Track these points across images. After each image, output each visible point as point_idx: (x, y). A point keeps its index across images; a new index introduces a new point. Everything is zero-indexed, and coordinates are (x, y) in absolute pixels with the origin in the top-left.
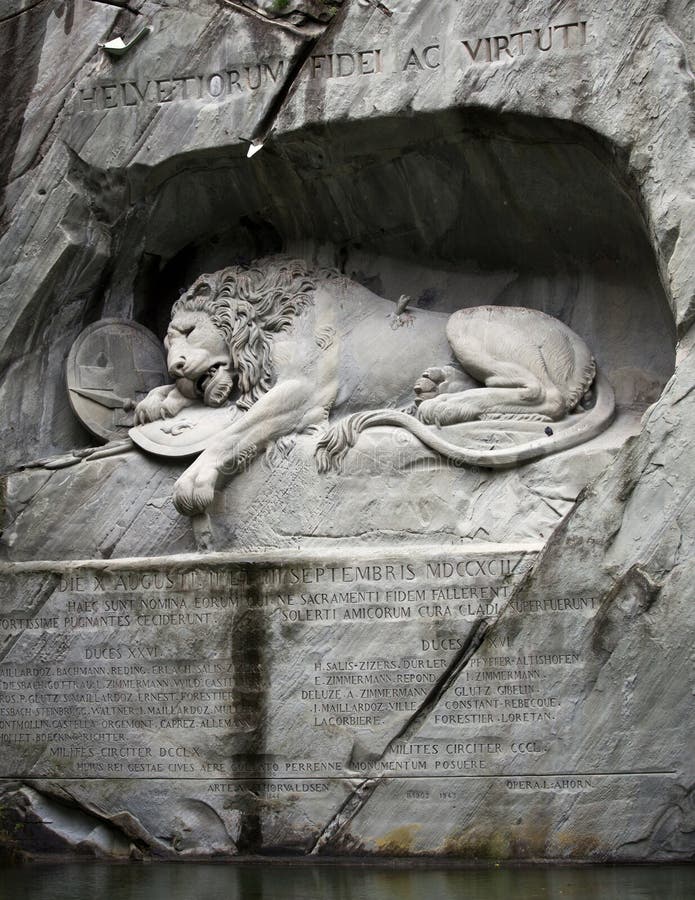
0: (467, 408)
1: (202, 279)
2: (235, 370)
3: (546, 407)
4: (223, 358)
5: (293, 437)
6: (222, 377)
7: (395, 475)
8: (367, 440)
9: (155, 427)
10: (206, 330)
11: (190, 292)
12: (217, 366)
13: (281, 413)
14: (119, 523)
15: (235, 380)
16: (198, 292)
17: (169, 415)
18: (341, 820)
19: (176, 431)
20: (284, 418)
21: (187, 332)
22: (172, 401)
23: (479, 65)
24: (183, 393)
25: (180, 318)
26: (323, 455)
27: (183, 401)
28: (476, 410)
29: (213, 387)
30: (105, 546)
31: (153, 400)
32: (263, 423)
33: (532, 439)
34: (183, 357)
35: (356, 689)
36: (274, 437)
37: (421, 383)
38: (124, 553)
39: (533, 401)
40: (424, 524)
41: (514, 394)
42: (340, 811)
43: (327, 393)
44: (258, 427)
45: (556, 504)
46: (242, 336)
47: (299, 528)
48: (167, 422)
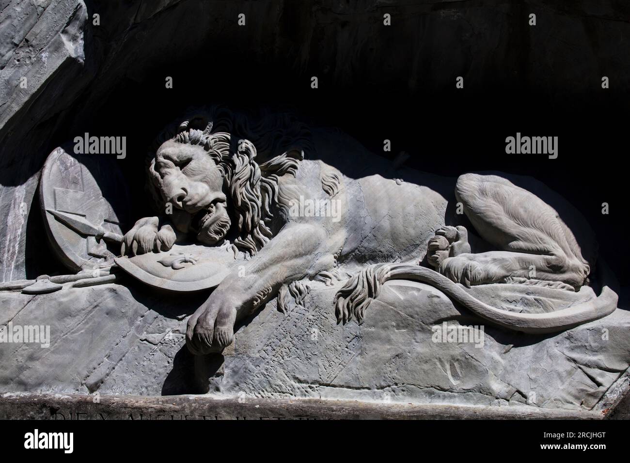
3: (568, 275)
4: (221, 194)
5: (306, 282)
6: (221, 214)
7: (423, 330)
8: (391, 291)
9: (150, 259)
12: (216, 201)
13: (296, 256)
14: (109, 357)
15: (234, 217)
19: (177, 264)
20: (299, 262)
21: (182, 164)
26: (342, 303)
29: (213, 223)
30: (92, 380)
32: (279, 265)
34: (184, 189)
36: (288, 281)
40: (454, 382)
43: (339, 240)
44: (275, 269)
45: (593, 372)
47: (315, 377)
48: (162, 255)
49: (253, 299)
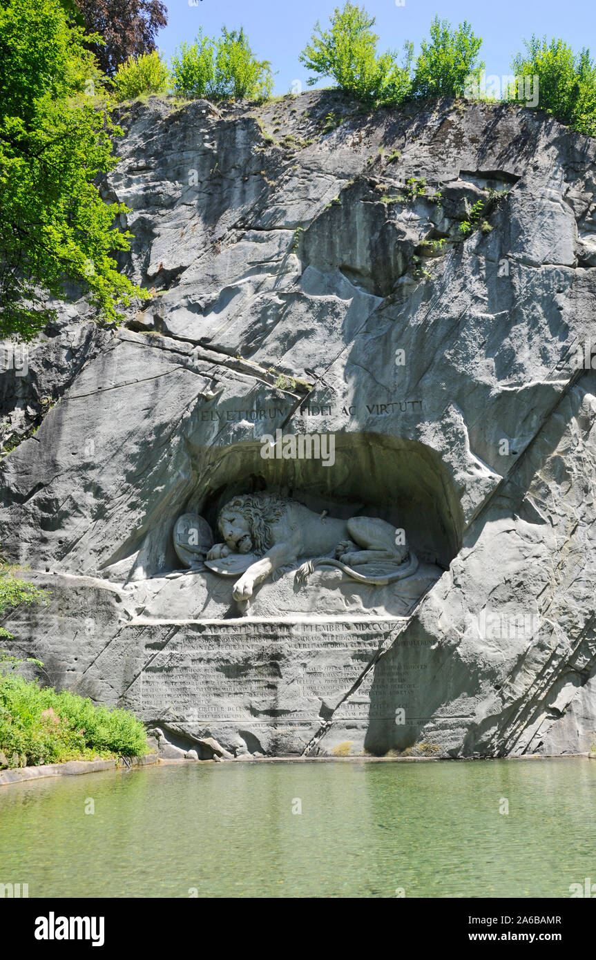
0: (362, 559)
1: (236, 498)
2: (253, 539)
3: (395, 559)
4: (248, 533)
6: (248, 541)
10: (241, 522)
11: (232, 503)
12: (245, 536)
15: (253, 542)
16: (235, 505)
17: (225, 557)
18: (316, 740)
21: (231, 521)
22: (225, 550)
23: (374, 416)
24: (229, 547)
25: (226, 515)
26: (300, 576)
27: (230, 551)
28: (366, 560)
29: (245, 545)
30: (195, 613)
31: (217, 549)
33: (390, 573)
34: (232, 532)
35: (322, 679)
37: (340, 547)
38: (205, 617)
39: (390, 557)
40: (347, 608)
41: (382, 553)
42: (316, 737)
43: (297, 550)
45: (406, 601)
46: (258, 524)
47: (288, 608)
48: (224, 560)
49: (261, 576)
